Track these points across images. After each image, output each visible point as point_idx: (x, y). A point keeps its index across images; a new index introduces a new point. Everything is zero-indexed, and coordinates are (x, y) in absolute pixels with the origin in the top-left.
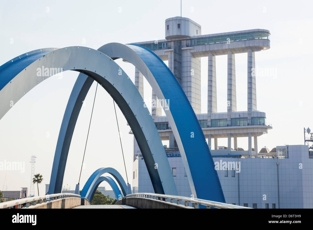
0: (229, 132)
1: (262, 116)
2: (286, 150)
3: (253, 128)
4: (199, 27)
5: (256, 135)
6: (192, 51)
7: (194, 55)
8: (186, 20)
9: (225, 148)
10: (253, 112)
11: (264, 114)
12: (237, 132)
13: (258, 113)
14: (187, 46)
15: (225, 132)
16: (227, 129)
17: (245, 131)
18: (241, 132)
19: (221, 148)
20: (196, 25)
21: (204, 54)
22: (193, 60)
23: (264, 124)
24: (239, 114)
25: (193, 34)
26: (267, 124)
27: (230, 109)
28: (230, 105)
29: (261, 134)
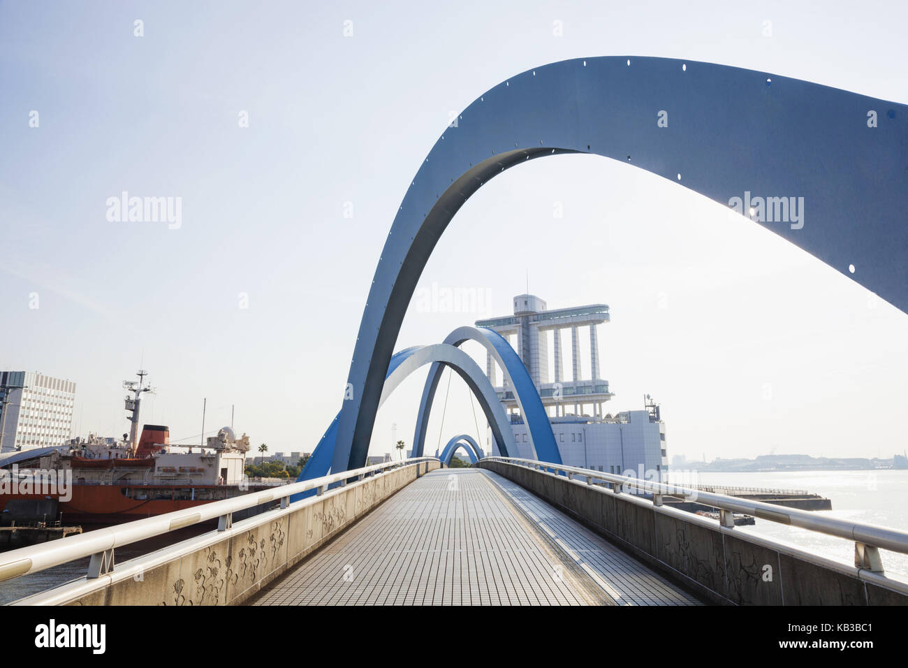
0: (575, 399)
1: (605, 384)
2: (628, 415)
3: (597, 395)
4: (545, 303)
5: (600, 402)
6: (539, 325)
7: (541, 329)
8: (532, 297)
9: (572, 415)
10: (598, 381)
11: (607, 382)
12: (582, 399)
13: (601, 381)
14: (535, 321)
15: (571, 400)
16: (574, 397)
17: (590, 399)
18: (587, 399)
19: (568, 415)
20: (541, 301)
21: (550, 327)
22: (540, 333)
23: (607, 392)
24: (584, 382)
25: (539, 310)
26: (610, 391)
27: (575, 379)
28: (575, 375)
29: (605, 400)
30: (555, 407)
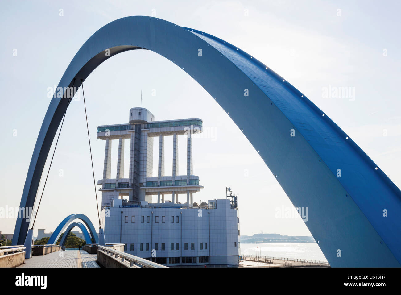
0: (173, 190)
1: (196, 179)
2: (215, 203)
3: (191, 187)
4: (153, 117)
5: (192, 192)
6: (148, 132)
7: (150, 135)
8: (145, 110)
9: (170, 202)
10: (191, 176)
11: (198, 177)
12: (179, 190)
13: (194, 176)
14: (145, 128)
15: (170, 190)
16: (172, 188)
17: (185, 190)
18: (182, 190)
19: (167, 202)
20: (151, 114)
21: (156, 134)
22: (149, 138)
23: (198, 184)
24: (181, 177)
25: (149, 120)
26: (200, 185)
27: (174, 174)
28: (174, 171)
29: (196, 191)
30: (157, 196)
